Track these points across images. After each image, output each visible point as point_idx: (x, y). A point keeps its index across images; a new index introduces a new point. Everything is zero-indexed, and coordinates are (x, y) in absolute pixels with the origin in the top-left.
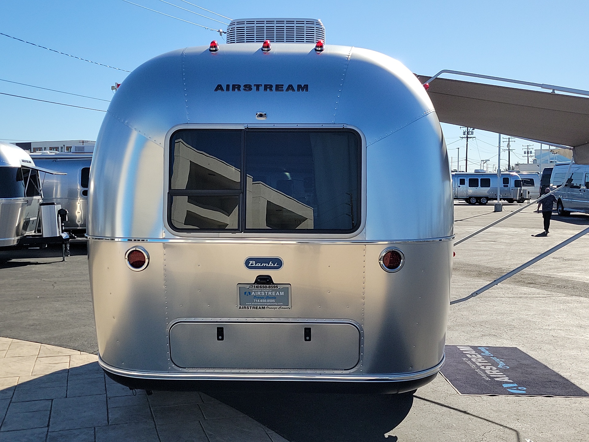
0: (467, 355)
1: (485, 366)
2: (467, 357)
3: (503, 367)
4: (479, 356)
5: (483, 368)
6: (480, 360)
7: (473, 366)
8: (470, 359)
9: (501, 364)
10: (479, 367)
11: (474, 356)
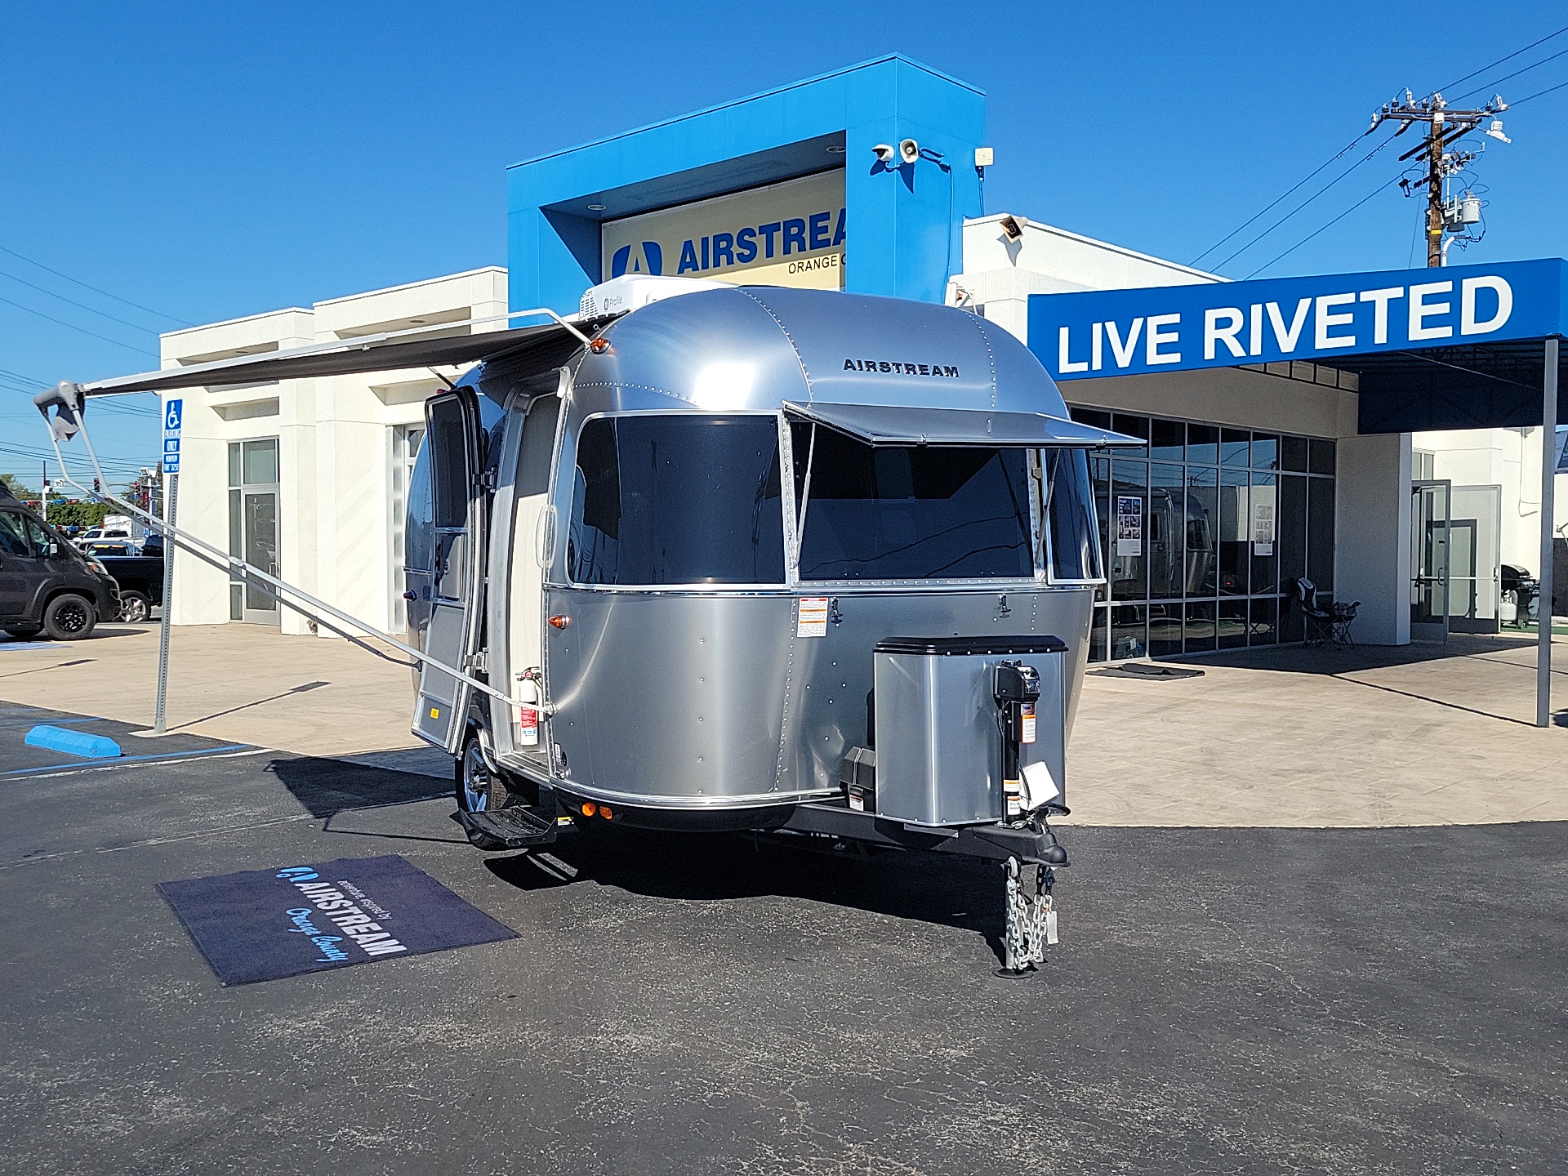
0: (380, 928)
1: (342, 907)
2: (379, 923)
3: (301, 911)
4: (349, 931)
5: (348, 903)
6: (350, 920)
7: (368, 903)
8: (374, 918)
9: (301, 919)
10: (357, 903)
11: (362, 929)
